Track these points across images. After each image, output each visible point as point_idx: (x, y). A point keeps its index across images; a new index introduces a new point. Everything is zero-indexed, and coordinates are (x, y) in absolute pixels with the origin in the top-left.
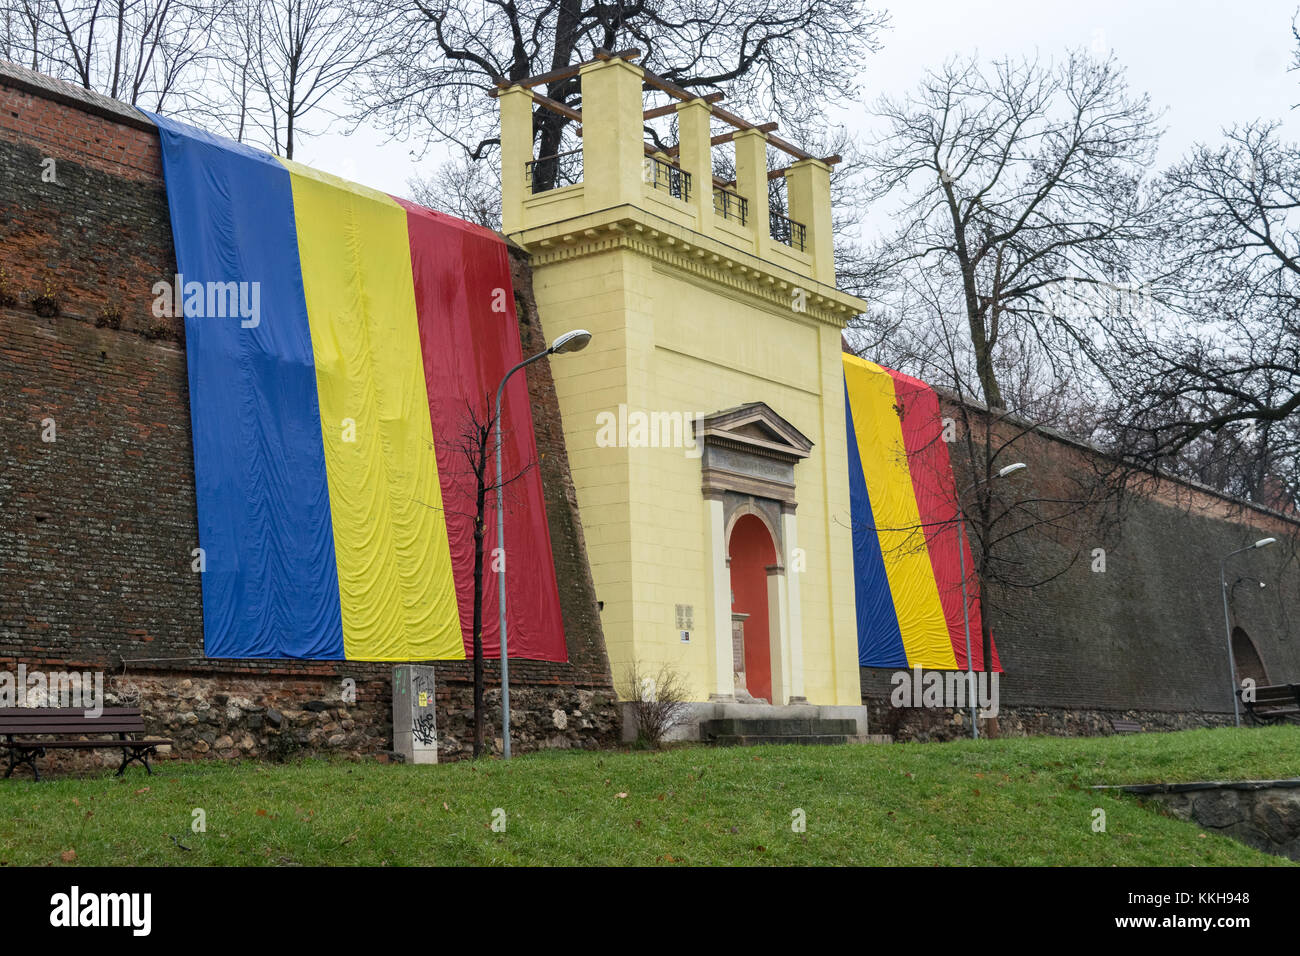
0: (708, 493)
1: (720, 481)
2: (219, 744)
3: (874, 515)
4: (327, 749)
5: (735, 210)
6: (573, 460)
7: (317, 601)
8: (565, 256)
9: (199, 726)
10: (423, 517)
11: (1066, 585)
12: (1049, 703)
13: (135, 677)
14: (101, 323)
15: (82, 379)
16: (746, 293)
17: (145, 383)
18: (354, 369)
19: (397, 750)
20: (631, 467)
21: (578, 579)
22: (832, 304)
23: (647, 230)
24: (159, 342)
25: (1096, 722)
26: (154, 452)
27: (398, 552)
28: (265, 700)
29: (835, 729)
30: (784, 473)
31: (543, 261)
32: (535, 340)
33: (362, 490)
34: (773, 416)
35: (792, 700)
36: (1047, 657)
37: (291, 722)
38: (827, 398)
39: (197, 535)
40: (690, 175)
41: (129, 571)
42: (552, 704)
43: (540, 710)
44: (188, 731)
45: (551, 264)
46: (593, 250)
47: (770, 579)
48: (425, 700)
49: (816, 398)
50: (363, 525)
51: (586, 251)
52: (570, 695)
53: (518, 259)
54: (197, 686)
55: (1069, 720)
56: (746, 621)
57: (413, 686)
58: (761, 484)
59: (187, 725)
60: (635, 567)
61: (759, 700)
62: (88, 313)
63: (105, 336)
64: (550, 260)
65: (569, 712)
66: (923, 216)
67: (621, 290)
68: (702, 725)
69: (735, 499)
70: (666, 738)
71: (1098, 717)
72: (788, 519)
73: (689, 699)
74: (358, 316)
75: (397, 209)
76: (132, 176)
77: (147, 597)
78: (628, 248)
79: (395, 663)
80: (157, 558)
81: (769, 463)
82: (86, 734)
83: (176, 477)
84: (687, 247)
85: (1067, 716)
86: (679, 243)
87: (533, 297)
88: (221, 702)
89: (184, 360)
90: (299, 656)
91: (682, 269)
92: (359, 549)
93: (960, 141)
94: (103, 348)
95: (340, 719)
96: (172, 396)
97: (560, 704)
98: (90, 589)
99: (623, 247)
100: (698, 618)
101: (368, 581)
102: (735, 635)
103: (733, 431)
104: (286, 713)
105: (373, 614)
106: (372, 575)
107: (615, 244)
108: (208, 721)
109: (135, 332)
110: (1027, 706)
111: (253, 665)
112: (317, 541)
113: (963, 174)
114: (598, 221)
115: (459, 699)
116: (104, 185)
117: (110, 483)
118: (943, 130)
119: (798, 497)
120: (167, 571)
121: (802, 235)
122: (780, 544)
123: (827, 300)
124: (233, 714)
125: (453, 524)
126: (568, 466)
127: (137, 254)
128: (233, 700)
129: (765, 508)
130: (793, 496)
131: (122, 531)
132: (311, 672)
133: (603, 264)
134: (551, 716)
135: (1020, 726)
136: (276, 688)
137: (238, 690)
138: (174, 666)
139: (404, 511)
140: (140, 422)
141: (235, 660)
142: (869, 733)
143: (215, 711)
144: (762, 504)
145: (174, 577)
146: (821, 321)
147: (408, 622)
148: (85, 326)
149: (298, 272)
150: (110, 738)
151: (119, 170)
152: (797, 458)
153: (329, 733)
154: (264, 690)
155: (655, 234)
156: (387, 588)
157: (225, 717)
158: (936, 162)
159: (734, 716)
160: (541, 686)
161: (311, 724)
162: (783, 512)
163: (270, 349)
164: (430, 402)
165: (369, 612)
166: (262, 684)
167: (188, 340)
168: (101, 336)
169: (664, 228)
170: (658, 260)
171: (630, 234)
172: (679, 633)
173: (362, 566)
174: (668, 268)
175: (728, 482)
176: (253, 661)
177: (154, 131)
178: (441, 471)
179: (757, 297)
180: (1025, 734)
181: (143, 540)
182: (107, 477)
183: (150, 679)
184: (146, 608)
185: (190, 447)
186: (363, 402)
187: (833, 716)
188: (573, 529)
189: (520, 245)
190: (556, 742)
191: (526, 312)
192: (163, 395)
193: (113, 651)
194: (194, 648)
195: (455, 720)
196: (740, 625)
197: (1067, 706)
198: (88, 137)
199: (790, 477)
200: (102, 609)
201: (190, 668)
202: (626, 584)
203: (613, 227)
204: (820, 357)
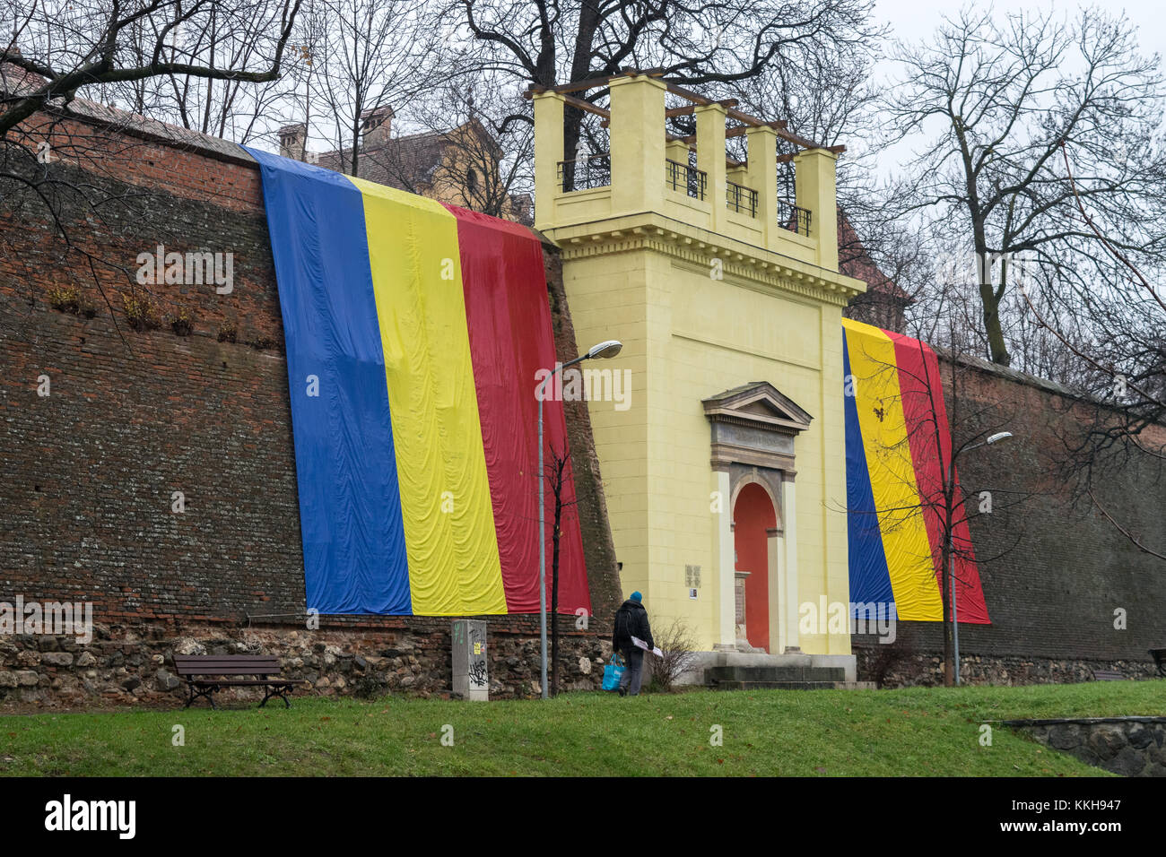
0: (716, 465)
1: (727, 454)
2: (319, 683)
3: (871, 475)
4: (400, 689)
5: (746, 202)
6: (598, 436)
7: (390, 566)
8: (592, 253)
9: (305, 670)
10: (472, 491)
11: (1060, 539)
12: (1035, 653)
13: (256, 629)
14: (222, 338)
15: (210, 386)
16: (754, 281)
17: (256, 387)
18: (416, 363)
19: (455, 690)
20: (650, 445)
21: (601, 543)
22: (833, 287)
23: (667, 233)
24: (265, 351)
25: (1082, 672)
26: (264, 444)
27: (454, 523)
28: (351, 648)
29: (825, 676)
30: (784, 445)
31: (573, 255)
32: (564, 328)
33: (424, 470)
34: (775, 394)
35: (787, 649)
36: (1036, 609)
37: (373, 666)
38: (828, 372)
39: (299, 513)
40: (705, 174)
41: (250, 544)
42: (578, 652)
43: (569, 658)
44: (297, 673)
45: (581, 258)
46: (618, 249)
47: (770, 540)
48: (479, 649)
49: (817, 374)
50: (424, 501)
51: (612, 250)
52: (594, 645)
53: (550, 253)
54: (301, 637)
55: (1055, 670)
56: (746, 578)
57: (470, 637)
58: (765, 456)
59: (295, 668)
60: (651, 532)
61: (757, 649)
62: (212, 330)
63: (225, 348)
64: (579, 255)
65: (592, 660)
66: (935, 166)
67: (643, 286)
68: (707, 671)
69: (740, 470)
70: (676, 683)
71: (1084, 667)
72: (788, 487)
73: (696, 650)
74: (418, 316)
75: (449, 218)
76: (239, 207)
77: (264, 565)
78: (650, 249)
79: (451, 617)
80: (269, 533)
81: (771, 436)
82: (225, 675)
83: (280, 465)
84: (702, 246)
85: (1053, 666)
86: (695, 242)
87: (563, 288)
88: (320, 649)
89: (285, 365)
90: (377, 612)
91: (697, 264)
92: (422, 521)
93: (976, 88)
94: (224, 359)
95: (410, 664)
96: (277, 396)
97: (585, 652)
98: (222, 559)
99: (645, 248)
100: (705, 577)
101: (430, 547)
102: (737, 592)
103: (740, 409)
104: (368, 658)
105: (433, 577)
106: (433, 542)
107: (639, 245)
108: (311, 665)
109: (247, 343)
110: (1013, 656)
111: (343, 619)
112: (389, 517)
113: (976, 122)
114: (624, 225)
115: (502, 648)
116: (218, 217)
117: (234, 472)
118: (958, 78)
119: (797, 466)
120: (277, 543)
121: (808, 220)
122: (780, 508)
123: (828, 283)
124: (330, 659)
125: (497, 497)
126: (592, 441)
127: (246, 276)
128: (328, 648)
129: (767, 477)
130: (793, 466)
131: (243, 511)
132: (387, 625)
133: (628, 262)
134: (578, 663)
135: (1005, 675)
136: (360, 638)
137: (331, 640)
138: (285, 621)
139: (456, 487)
140: (255, 420)
141: (330, 616)
142: (858, 680)
143: (316, 657)
144: (764, 473)
145: (283, 548)
146: (823, 301)
147: (461, 582)
148: (211, 341)
149: (370, 282)
150: (242, 678)
151: (229, 203)
152: (799, 430)
153: (402, 676)
154: (350, 640)
155: (674, 236)
156: (445, 554)
157: (324, 662)
158: (950, 110)
159: (735, 664)
160: (570, 636)
161: (389, 667)
162: (783, 480)
163: (349, 352)
164: (477, 389)
165: (430, 574)
166: (348, 635)
167: (287, 349)
168: (222, 349)
169: (682, 230)
170: (676, 257)
171: (651, 236)
172: (688, 591)
173: (424, 536)
174: (686, 264)
175: (733, 455)
176: (343, 616)
177: (256, 167)
178: (487, 451)
179: (765, 284)
180: (1010, 683)
181: (259, 518)
182: (231, 466)
183: (267, 631)
184: (263, 574)
185: (291, 440)
186: (422, 394)
187: (824, 664)
188: (596, 497)
189: (553, 241)
190: (582, 685)
191: (557, 302)
192: (270, 396)
193: (241, 609)
194: (299, 606)
195: (500, 664)
196: (742, 582)
197: (1053, 655)
198: (206, 178)
199: (791, 448)
200: (232, 575)
201: (296, 622)
202: (643, 547)
203: (637, 231)
204: (821, 335)
